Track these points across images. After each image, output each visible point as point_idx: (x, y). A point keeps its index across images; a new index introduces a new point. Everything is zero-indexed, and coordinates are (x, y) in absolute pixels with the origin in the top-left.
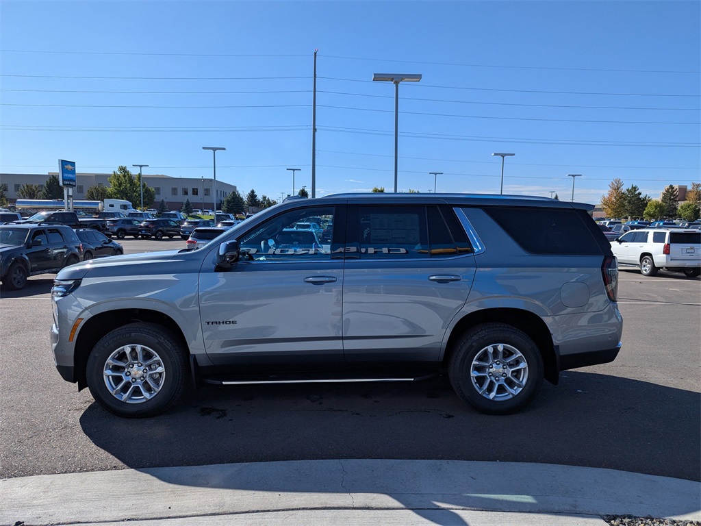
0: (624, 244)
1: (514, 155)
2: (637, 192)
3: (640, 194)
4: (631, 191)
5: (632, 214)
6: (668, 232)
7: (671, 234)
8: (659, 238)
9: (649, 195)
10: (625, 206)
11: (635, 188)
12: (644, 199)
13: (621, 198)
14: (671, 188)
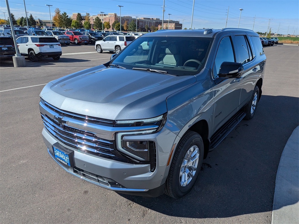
0: (106, 42)
2: (67, 15)
3: (68, 16)
4: (64, 15)
5: (66, 25)
6: (125, 36)
7: (126, 37)
8: (121, 39)
9: (71, 17)
10: (63, 22)
11: (65, 13)
12: (70, 19)
13: (60, 17)
14: (79, 14)
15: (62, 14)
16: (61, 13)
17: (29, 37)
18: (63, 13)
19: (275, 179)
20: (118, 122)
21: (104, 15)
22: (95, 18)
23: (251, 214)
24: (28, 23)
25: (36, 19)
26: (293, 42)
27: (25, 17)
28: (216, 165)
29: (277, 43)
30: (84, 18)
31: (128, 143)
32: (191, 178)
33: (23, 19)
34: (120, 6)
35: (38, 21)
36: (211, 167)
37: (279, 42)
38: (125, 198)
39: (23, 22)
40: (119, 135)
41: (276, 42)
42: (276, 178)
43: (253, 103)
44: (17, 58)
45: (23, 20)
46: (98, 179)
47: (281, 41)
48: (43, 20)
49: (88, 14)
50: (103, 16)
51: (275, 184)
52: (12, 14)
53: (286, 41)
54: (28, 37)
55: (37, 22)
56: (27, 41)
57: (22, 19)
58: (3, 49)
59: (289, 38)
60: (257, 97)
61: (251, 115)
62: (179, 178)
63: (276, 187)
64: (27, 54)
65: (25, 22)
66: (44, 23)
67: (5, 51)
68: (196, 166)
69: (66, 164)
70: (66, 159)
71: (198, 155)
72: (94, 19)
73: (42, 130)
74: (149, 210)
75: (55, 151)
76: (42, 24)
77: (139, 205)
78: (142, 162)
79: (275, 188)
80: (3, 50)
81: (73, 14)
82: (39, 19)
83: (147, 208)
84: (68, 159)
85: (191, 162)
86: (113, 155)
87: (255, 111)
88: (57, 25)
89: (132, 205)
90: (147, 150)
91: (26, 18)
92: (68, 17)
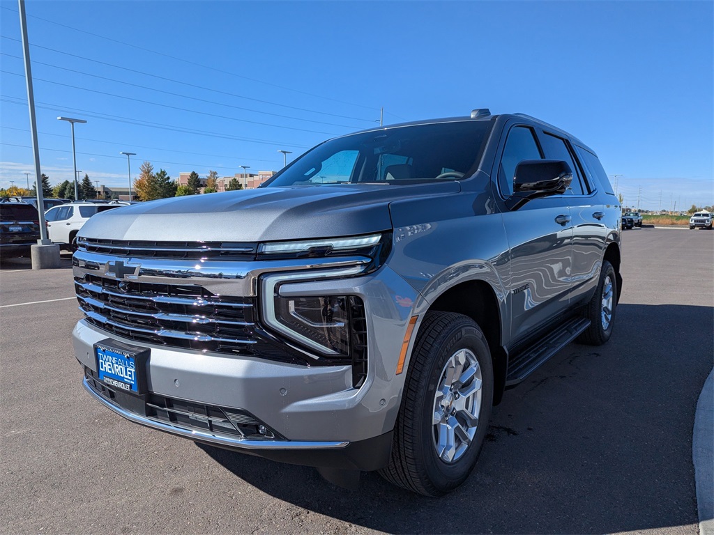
1: (86, 122)
2: (166, 176)
3: (168, 178)
4: (160, 175)
9: (176, 179)
10: (156, 190)
11: (163, 173)
12: (173, 184)
13: (152, 181)
14: (194, 174)
15: (157, 174)
16: (154, 172)
17: (76, 207)
18: (159, 173)
19: (691, 457)
20: (268, 249)
21: (248, 176)
22: (230, 182)
23: (640, 531)
24: (79, 193)
25: (97, 185)
26: (675, 222)
27: (71, 181)
28: (530, 429)
29: (639, 224)
30: (204, 182)
31: (292, 304)
32: (465, 446)
33: (69, 185)
34: (285, 152)
35: (101, 190)
36: (516, 434)
37: (645, 222)
38: (285, 501)
39: (67, 191)
40: (270, 282)
41: (637, 222)
42: (694, 453)
43: (604, 302)
44: (40, 248)
45: (68, 187)
46: (210, 422)
47: (649, 221)
48: (113, 188)
49: (215, 173)
50: (246, 177)
51: (693, 465)
52: (43, 175)
53: (661, 221)
54: (72, 207)
55: (99, 192)
56: (70, 213)
57: (66, 185)
58: (11, 229)
59: (664, 215)
60: (613, 289)
61: (603, 333)
62: (433, 427)
63: (696, 471)
64: (66, 244)
65: (72, 190)
66: (114, 194)
67: (16, 233)
68: (476, 415)
69: (126, 388)
70: (129, 373)
71: (478, 382)
72: (226, 185)
73: (74, 326)
74: (353, 525)
75: (101, 361)
76: (110, 197)
77: (322, 516)
78: (325, 360)
79: (696, 475)
80: (12, 231)
81: (181, 176)
82: (104, 186)
83: (347, 523)
84: (133, 371)
85: (463, 398)
86: (252, 342)
87: (611, 323)
88: (143, 196)
89: (303, 517)
90: (342, 325)
91: (73, 183)
92: (170, 181)
